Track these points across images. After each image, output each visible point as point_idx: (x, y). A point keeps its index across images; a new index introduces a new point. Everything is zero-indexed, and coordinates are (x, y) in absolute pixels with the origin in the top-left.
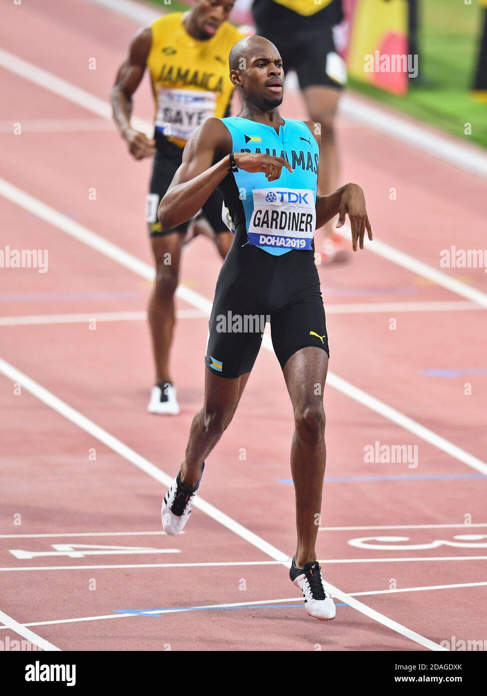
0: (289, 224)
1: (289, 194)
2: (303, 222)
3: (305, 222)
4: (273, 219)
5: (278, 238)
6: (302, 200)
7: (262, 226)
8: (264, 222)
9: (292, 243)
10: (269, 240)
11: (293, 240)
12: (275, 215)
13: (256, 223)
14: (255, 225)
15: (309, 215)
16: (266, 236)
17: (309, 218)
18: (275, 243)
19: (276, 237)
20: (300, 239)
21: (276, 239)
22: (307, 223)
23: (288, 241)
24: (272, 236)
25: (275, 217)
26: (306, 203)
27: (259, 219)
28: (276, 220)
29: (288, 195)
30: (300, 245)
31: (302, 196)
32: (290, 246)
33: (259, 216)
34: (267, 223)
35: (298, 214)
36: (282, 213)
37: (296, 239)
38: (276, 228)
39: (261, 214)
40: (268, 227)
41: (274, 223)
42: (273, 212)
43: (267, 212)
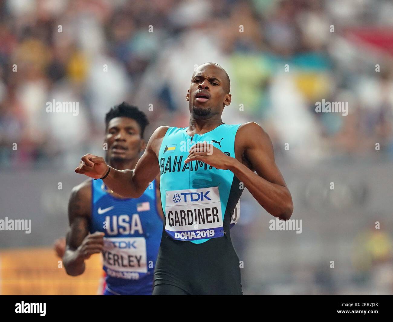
0: (196, 219)
1: (192, 194)
2: (210, 215)
3: (212, 215)
4: (182, 218)
5: (189, 233)
6: (204, 197)
7: (176, 225)
8: (176, 222)
9: (202, 235)
10: (183, 236)
11: (202, 232)
12: (183, 213)
13: (171, 223)
14: (171, 225)
15: (213, 209)
16: (180, 232)
17: (215, 211)
18: (188, 237)
19: (187, 232)
20: (210, 229)
21: (187, 234)
22: (214, 215)
23: (198, 233)
24: (184, 232)
25: (183, 216)
26: (209, 199)
27: (172, 219)
28: (184, 218)
29: (190, 195)
30: (210, 234)
31: (204, 194)
32: (201, 237)
33: (171, 217)
34: (178, 221)
35: (203, 209)
36: (188, 211)
37: (205, 230)
38: (186, 225)
39: (172, 215)
40: (180, 225)
41: (183, 220)
42: (181, 212)
43: (176, 212)
